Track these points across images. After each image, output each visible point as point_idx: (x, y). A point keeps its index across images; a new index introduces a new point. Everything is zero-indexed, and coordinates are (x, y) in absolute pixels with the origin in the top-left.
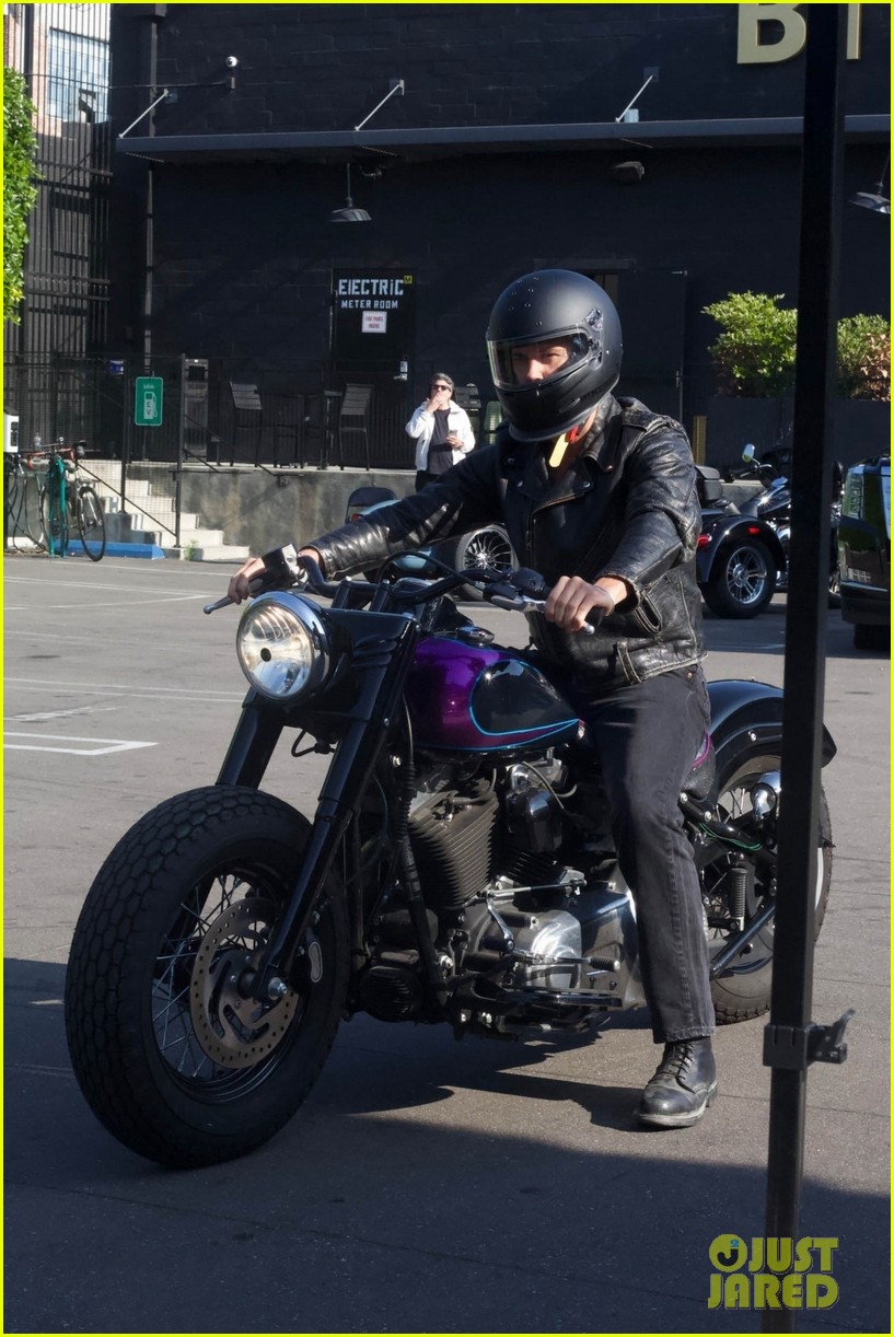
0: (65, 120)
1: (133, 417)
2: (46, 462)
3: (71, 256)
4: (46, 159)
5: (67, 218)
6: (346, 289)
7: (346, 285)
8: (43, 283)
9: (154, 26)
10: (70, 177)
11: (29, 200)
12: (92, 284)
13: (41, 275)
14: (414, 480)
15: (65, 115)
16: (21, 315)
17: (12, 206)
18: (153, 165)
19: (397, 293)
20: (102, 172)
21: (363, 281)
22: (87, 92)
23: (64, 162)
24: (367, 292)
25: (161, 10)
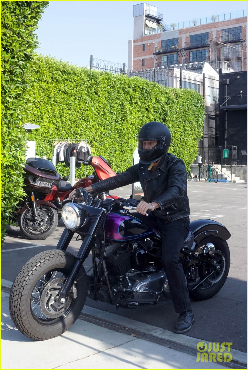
1: (223, 157)
2: (207, 165)
3: (212, 128)
4: (207, 110)
5: (211, 121)
8: (207, 133)
9: (227, 86)
10: (211, 113)
11: (204, 118)
12: (216, 133)
13: (206, 131)
15: (211, 102)
16: (203, 139)
17: (201, 119)
18: (227, 111)
20: (217, 112)
22: (215, 98)
23: (210, 111)
25: (228, 83)
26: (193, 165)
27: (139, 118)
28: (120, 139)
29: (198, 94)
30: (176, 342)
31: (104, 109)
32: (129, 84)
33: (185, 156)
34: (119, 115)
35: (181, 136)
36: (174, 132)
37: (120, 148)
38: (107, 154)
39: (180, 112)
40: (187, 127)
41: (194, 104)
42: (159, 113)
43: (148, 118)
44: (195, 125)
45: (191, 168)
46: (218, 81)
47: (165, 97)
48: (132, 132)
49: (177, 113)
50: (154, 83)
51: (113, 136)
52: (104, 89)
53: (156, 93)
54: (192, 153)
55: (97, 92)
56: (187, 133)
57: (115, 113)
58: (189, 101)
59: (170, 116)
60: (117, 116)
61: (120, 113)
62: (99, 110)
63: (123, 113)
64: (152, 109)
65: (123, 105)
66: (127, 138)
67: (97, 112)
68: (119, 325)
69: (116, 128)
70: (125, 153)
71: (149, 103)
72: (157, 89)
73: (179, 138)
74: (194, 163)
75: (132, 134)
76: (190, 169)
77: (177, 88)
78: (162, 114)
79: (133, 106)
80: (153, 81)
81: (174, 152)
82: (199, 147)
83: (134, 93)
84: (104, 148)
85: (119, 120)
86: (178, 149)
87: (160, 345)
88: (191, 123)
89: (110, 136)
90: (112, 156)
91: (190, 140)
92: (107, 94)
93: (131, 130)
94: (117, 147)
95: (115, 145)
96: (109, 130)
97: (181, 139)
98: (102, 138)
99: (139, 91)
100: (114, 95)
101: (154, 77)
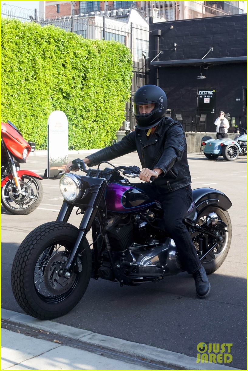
0: (139, 58)
4: (135, 67)
5: (140, 79)
6: (201, 93)
7: (201, 92)
9: (158, 37)
10: (140, 70)
11: (132, 76)
14: (216, 135)
15: (139, 57)
16: (130, 100)
17: (128, 77)
18: (158, 67)
19: (212, 94)
20: (147, 69)
21: (204, 92)
22: (144, 52)
23: (139, 67)
24: (205, 94)
25: (160, 34)
26: (119, 132)
27: (54, 75)
28: (31, 101)
29: (124, 47)
30: (109, 348)
31: (11, 64)
32: (42, 34)
33: (109, 121)
34: (29, 72)
35: (105, 97)
36: (96, 93)
37: (31, 113)
38: (16, 120)
39: (103, 69)
40: (111, 86)
41: (120, 60)
42: (78, 69)
43: (64, 76)
44: (122, 85)
45: (116, 135)
46: (148, 31)
47: (85, 51)
48: (46, 93)
49: (99, 70)
50: (72, 34)
51: (22, 98)
52: (12, 40)
53: (75, 45)
54: (118, 118)
55: (3, 44)
56: (112, 94)
57: (24, 70)
58: (113, 56)
59: (92, 73)
60: (27, 73)
61: (31, 69)
62: (5, 65)
63: (35, 70)
64: (70, 64)
65: (34, 59)
66: (39, 99)
67: (3, 68)
68: (39, 329)
69: (26, 87)
70: (37, 118)
71: (66, 58)
72: (76, 41)
73: (102, 99)
74: (120, 130)
75: (46, 95)
76: (116, 138)
77: (100, 40)
78: (82, 71)
79: (47, 61)
80: (71, 31)
81: (97, 116)
82: (126, 111)
83: (47, 45)
84: (12, 113)
85: (30, 78)
86: (101, 113)
87: (89, 353)
88: (116, 81)
89: (19, 98)
90: (22, 122)
91: (115, 102)
92: (15, 46)
93: (45, 90)
94: (28, 111)
95: (25, 109)
96: (17, 90)
97: (104, 101)
98: (9, 100)
99: (54, 43)
100: (24, 47)
101: (72, 27)
